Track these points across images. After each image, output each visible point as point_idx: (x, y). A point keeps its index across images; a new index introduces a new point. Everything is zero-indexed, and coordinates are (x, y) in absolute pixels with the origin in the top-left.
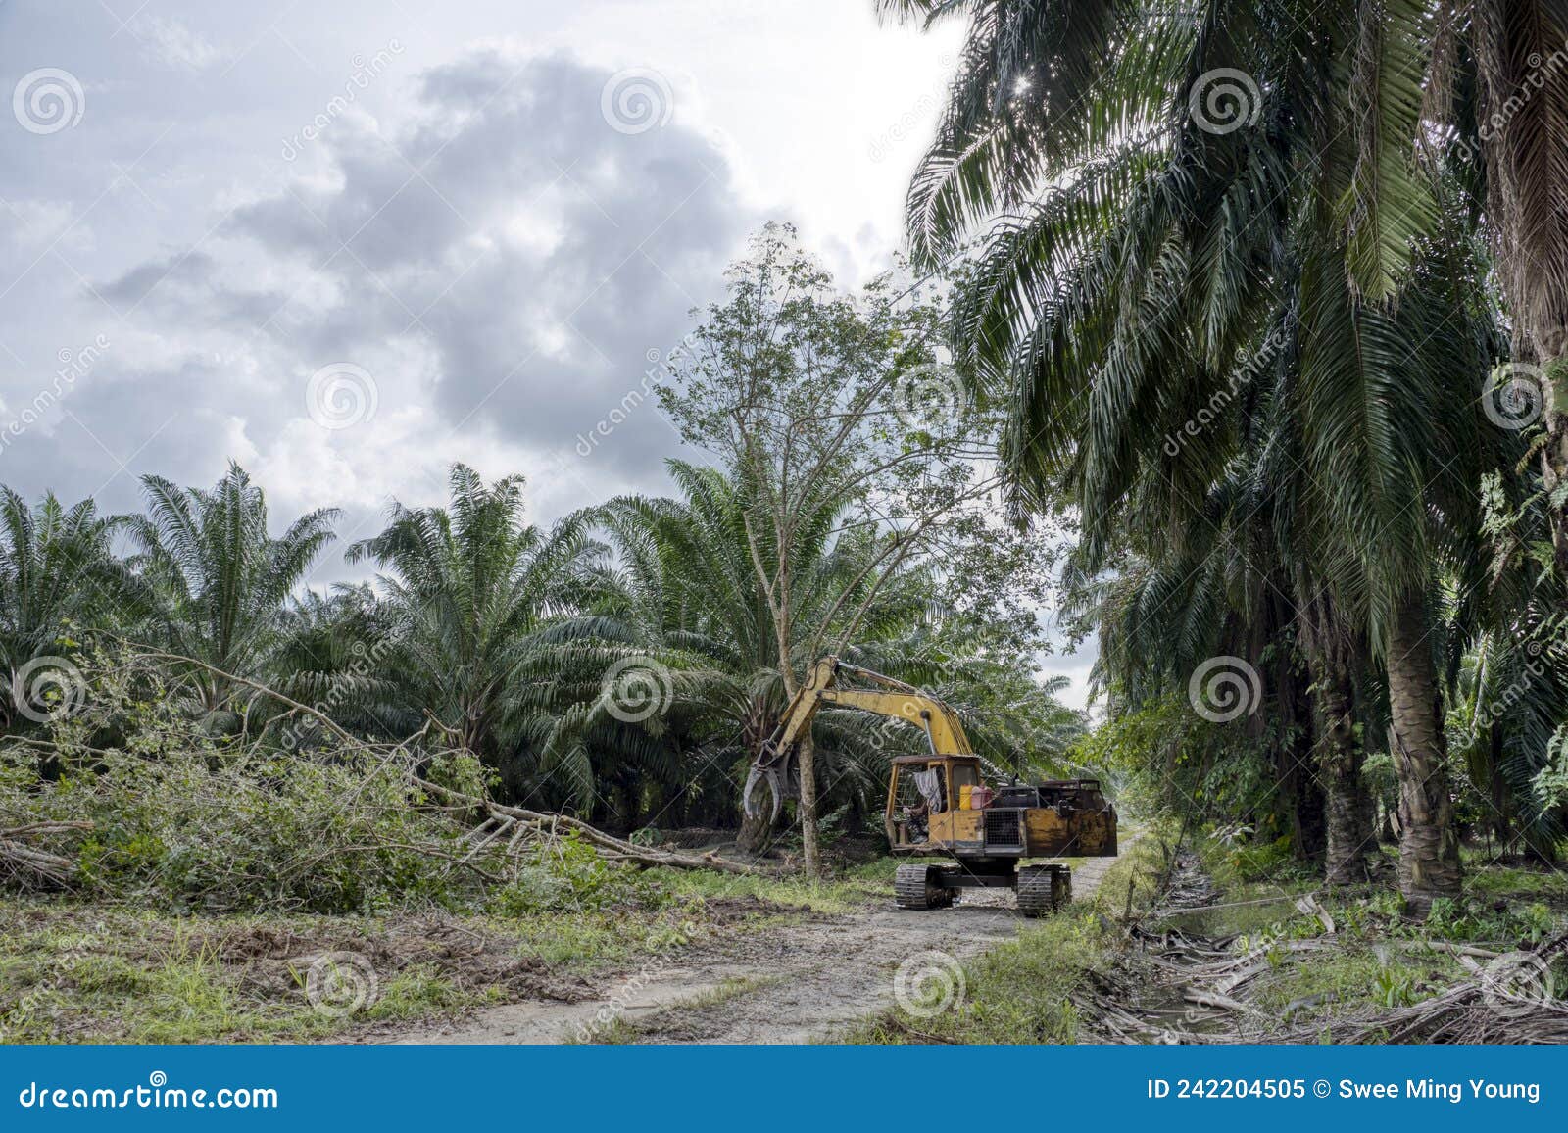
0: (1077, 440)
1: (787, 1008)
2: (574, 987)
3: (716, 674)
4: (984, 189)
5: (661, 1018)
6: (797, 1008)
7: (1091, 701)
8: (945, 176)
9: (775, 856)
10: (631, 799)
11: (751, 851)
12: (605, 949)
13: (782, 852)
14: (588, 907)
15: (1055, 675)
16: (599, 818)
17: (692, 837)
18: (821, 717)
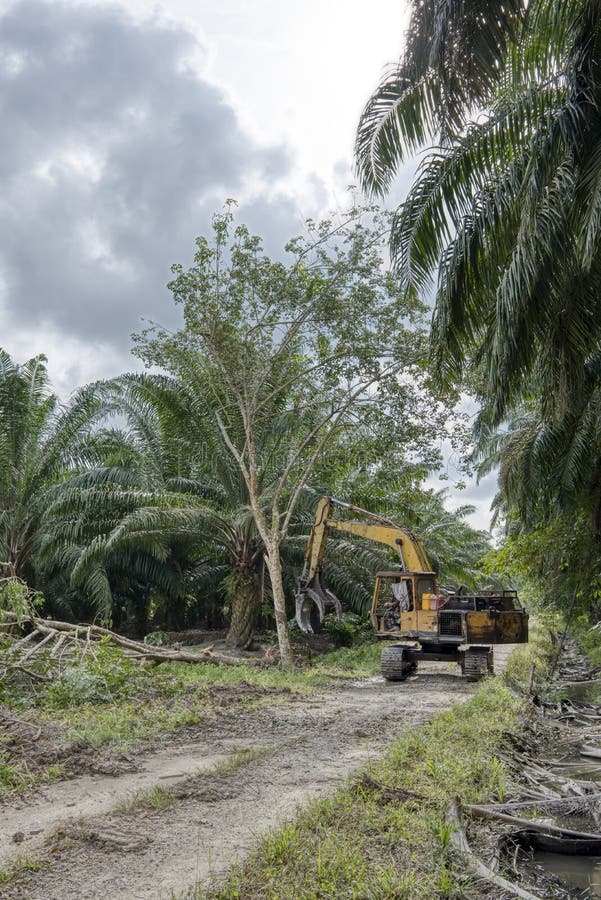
0: (487, 324)
1: (284, 772)
2: (117, 763)
3: (207, 511)
4: (416, 124)
5: (189, 784)
6: (291, 771)
7: (493, 525)
8: (386, 115)
9: (257, 649)
10: (142, 610)
11: (238, 646)
12: (136, 731)
13: (263, 646)
14: (118, 697)
15: (464, 505)
16: (119, 624)
17: (191, 637)
18: (290, 542)
